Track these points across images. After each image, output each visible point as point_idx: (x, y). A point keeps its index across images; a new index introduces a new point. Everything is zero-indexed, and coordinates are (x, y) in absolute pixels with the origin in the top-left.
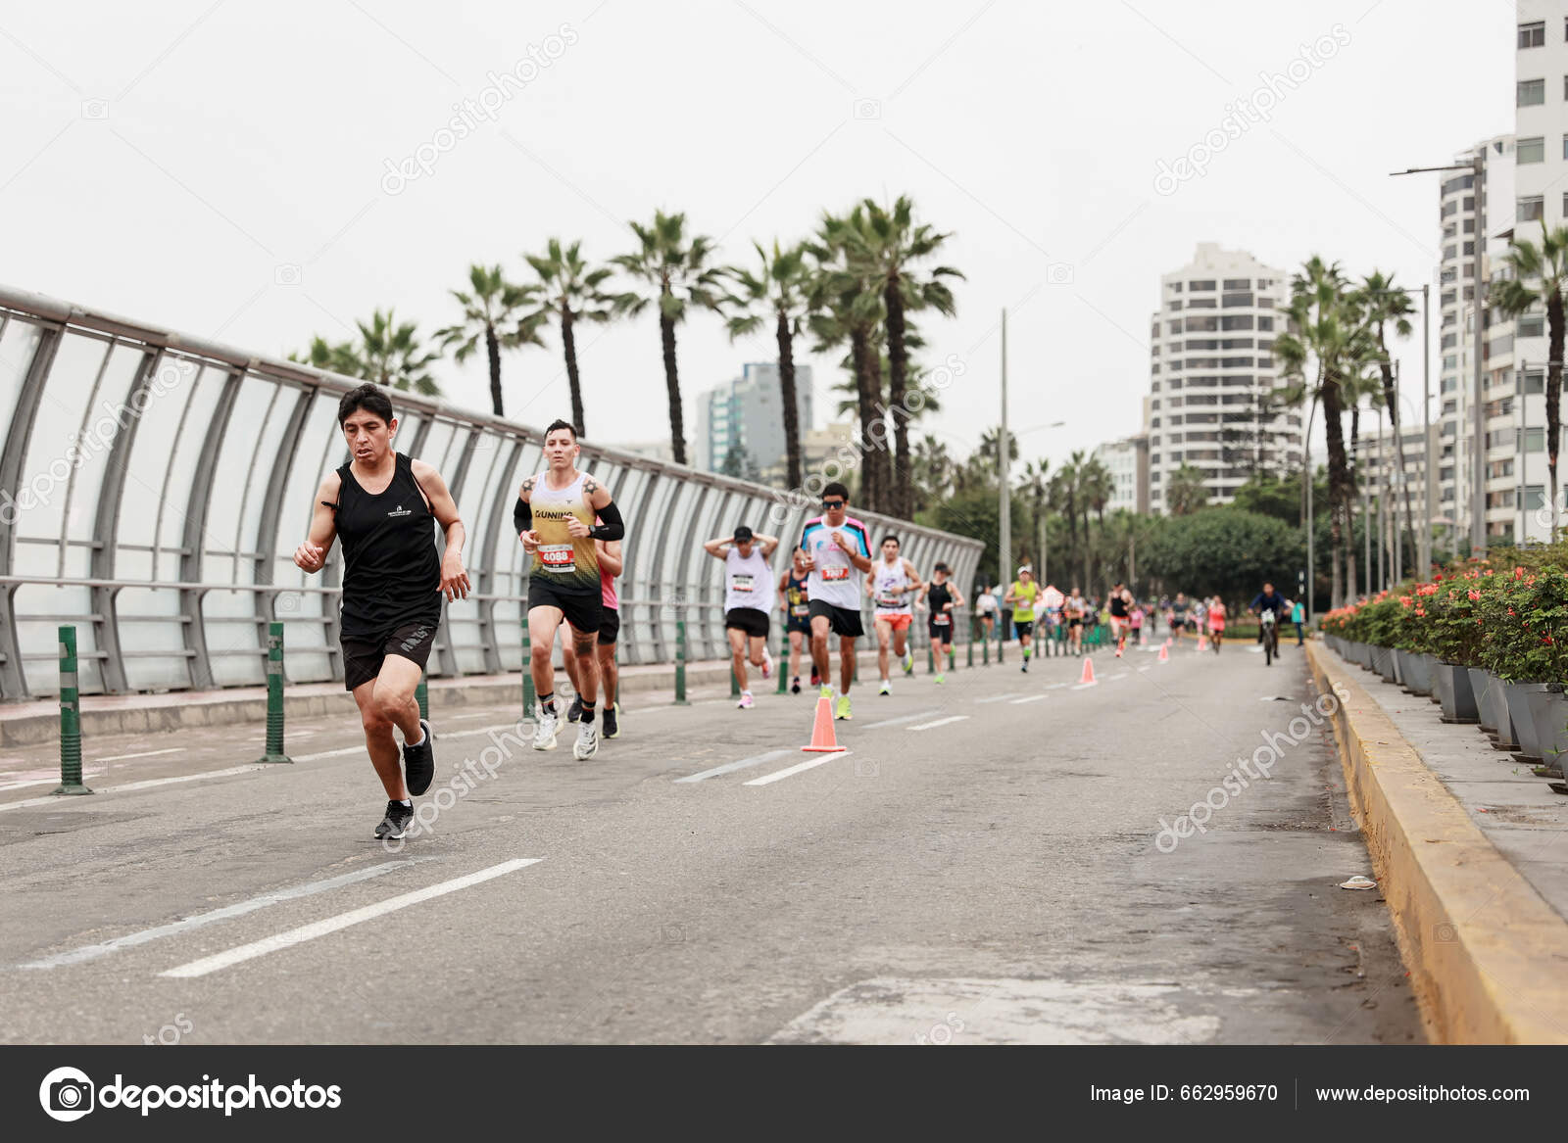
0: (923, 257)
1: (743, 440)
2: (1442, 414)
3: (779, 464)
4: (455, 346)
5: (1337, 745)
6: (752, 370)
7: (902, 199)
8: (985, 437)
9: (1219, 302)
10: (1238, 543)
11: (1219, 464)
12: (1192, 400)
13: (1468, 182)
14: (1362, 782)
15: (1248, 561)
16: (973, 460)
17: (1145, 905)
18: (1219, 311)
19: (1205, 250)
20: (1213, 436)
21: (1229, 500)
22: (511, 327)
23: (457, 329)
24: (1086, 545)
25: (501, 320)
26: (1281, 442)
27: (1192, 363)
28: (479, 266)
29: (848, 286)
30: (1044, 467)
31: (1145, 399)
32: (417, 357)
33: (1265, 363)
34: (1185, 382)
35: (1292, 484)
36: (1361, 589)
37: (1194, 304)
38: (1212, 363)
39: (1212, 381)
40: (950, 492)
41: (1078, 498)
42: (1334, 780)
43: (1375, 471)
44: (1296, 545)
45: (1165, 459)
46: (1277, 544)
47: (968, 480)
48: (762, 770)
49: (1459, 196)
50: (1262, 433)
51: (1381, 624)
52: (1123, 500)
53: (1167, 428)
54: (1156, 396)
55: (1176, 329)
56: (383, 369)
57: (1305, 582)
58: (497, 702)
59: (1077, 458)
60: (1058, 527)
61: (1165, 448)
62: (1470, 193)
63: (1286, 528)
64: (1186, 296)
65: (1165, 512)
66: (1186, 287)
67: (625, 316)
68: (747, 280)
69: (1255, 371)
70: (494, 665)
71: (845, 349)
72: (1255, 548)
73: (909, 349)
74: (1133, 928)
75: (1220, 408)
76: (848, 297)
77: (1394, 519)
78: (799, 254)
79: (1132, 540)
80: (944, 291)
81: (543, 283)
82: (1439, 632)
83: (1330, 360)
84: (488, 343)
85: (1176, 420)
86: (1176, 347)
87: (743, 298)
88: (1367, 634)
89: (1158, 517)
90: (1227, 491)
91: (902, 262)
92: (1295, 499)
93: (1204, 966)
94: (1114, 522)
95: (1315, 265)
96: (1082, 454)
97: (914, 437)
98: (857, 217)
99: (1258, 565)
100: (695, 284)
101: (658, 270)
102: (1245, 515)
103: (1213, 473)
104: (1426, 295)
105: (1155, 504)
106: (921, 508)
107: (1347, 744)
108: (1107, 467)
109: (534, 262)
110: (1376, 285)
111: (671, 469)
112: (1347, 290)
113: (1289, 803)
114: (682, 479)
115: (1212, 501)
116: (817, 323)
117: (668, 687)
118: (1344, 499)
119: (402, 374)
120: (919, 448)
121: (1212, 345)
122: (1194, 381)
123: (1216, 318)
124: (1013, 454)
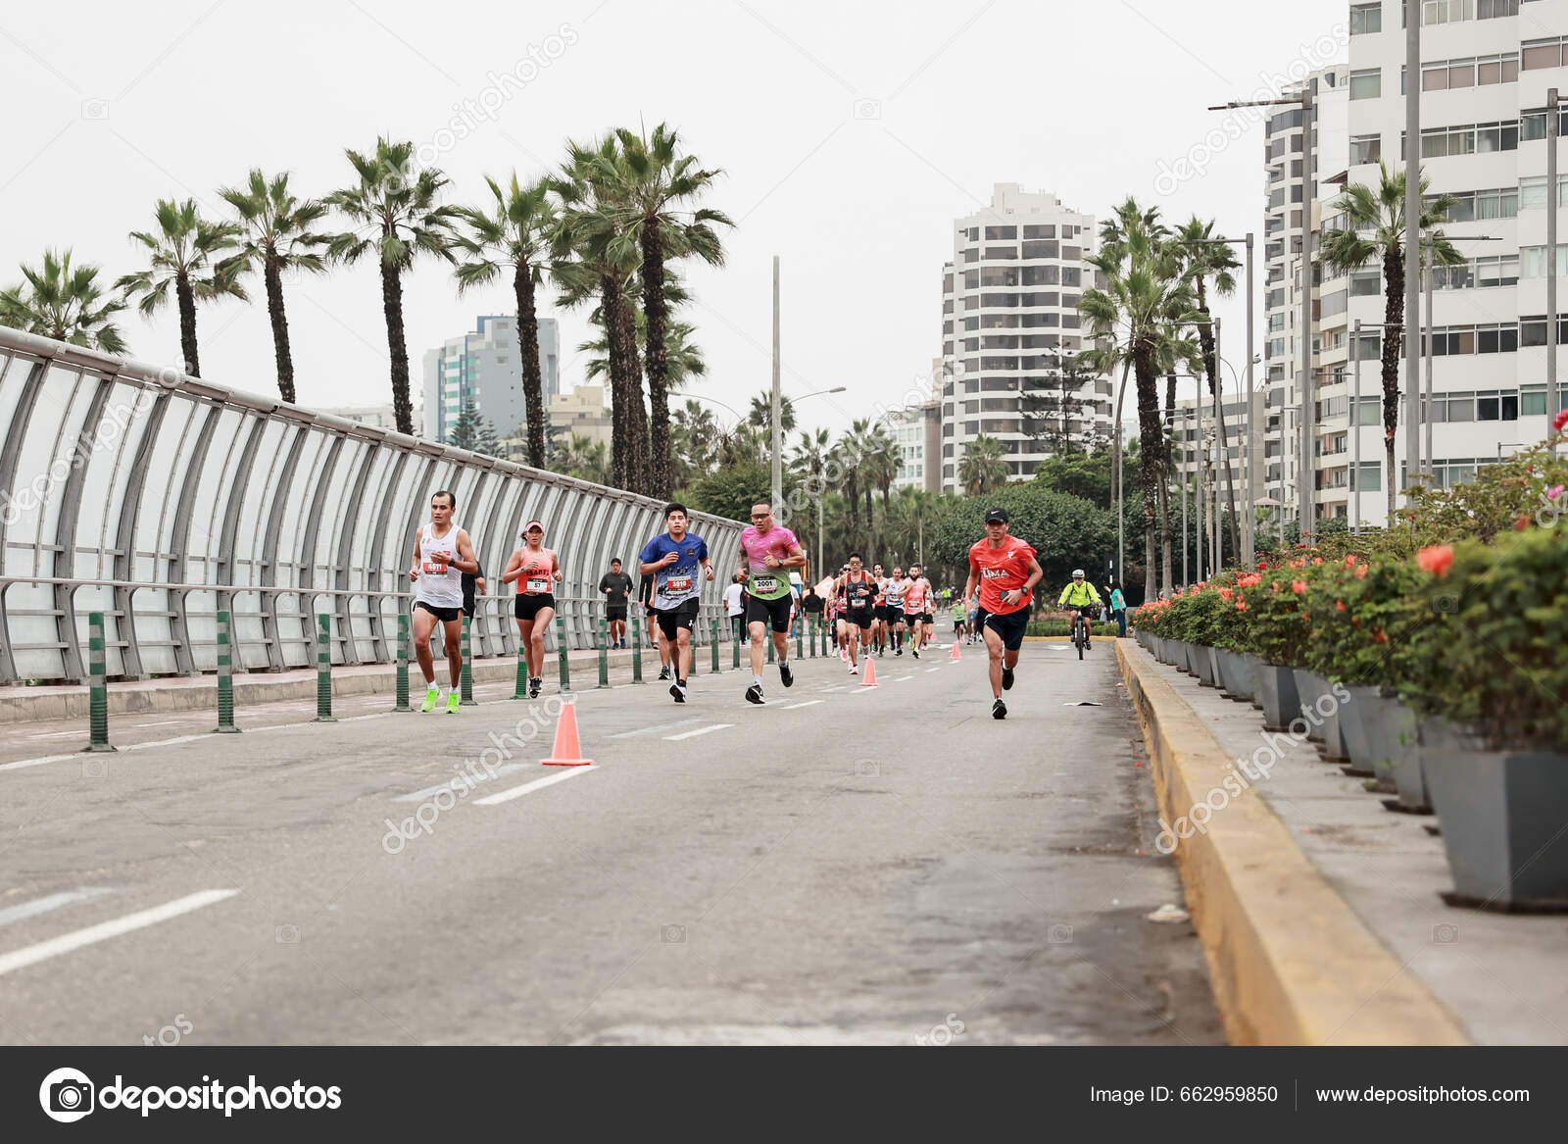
0: (686, 197)
1: (477, 406)
2: (1268, 382)
3: (518, 434)
4: (139, 295)
5: (1148, 757)
6: (488, 323)
7: (660, 130)
8: (756, 403)
9: (1019, 253)
10: (1041, 527)
11: (1020, 436)
12: (989, 363)
13: (1298, 118)
14: (1175, 799)
15: (1052, 548)
16: (741, 430)
17: (929, 941)
18: (1020, 262)
19: (1003, 191)
20: (1013, 405)
21: (1031, 477)
22: (206, 272)
23: (146, 275)
24: (870, 528)
25: (195, 264)
26: (1089, 411)
27: (990, 321)
28: (168, 202)
29: (600, 227)
30: (822, 439)
31: (936, 361)
32: (96, 306)
33: (1071, 322)
34: (981, 342)
35: (1099, 460)
36: (1177, 580)
37: (991, 253)
38: (1012, 321)
39: (1011, 342)
40: (715, 467)
41: (861, 473)
42: (1143, 797)
43: (1193, 445)
44: (1102, 530)
45: (959, 430)
46: (1084, 529)
47: (735, 454)
48: (494, 786)
49: (1287, 134)
50: (1068, 401)
51: (1198, 619)
52: (911, 477)
53: (960, 394)
54: (950, 358)
55: (971, 283)
56: (57, 320)
57: (1115, 572)
58: (189, 708)
59: (858, 428)
60: (837, 506)
61: (959, 417)
62: (1299, 130)
63: (1094, 510)
64: (983, 244)
65: (959, 491)
66: (982, 234)
67: (340, 260)
68: (480, 222)
69: (1060, 331)
70: (186, 664)
71: (594, 301)
72: (1059, 533)
73: (668, 302)
74: (916, 966)
75: (1020, 373)
76: (600, 241)
77: (1214, 500)
78: (541, 192)
79: (921, 522)
80: (710, 236)
81: (242, 223)
82: (1262, 629)
83: (1143, 318)
85: (972, 386)
86: (970, 303)
87: (477, 242)
88: (1182, 630)
89: (950, 497)
90: (1028, 467)
91: (663, 201)
92: (1105, 477)
93: (993, 1010)
94: (901, 502)
95: (1129, 211)
96: (866, 424)
97: (675, 403)
98: (608, 149)
99: (1063, 551)
100: (422, 225)
101: (379, 208)
102: (1048, 494)
103: (1013, 447)
104: (1250, 247)
105: (947, 481)
106: (684, 485)
107: (1159, 755)
108: (894, 439)
109: (235, 199)
110: (1194, 235)
111: (393, 438)
112: (1163, 239)
113: (1093, 823)
114: (406, 450)
115: (1012, 478)
116: (560, 271)
117: (389, 691)
118: (1159, 477)
119: (80, 326)
120: (679, 415)
121: (1011, 300)
122: (991, 342)
123: (1015, 269)
124: (788, 422)
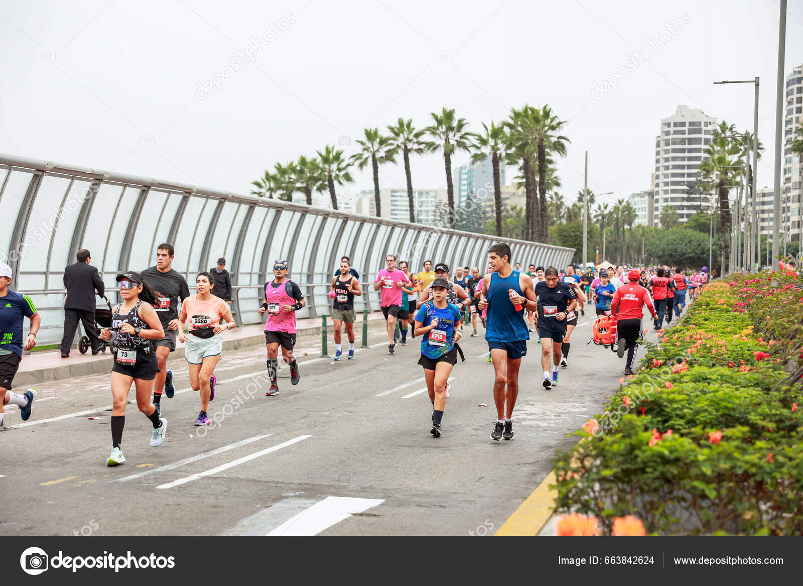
0: (554, 131)
1: (474, 189)
2: (784, 184)
7: (546, 107)
8: (580, 194)
9: (687, 132)
10: (686, 246)
11: (685, 204)
12: (673, 175)
15: (689, 253)
16: (574, 205)
18: (687, 136)
19: (681, 108)
20: (683, 191)
21: (687, 220)
22: (382, 153)
23: (360, 155)
24: (624, 240)
25: (378, 151)
27: (674, 159)
28: (369, 129)
30: (606, 208)
31: (653, 174)
32: (343, 165)
34: (670, 167)
37: (675, 132)
38: (683, 159)
39: (683, 167)
40: (565, 219)
41: (620, 220)
45: (661, 201)
47: (573, 214)
49: (795, 87)
52: (642, 219)
53: (662, 187)
54: (658, 173)
56: (329, 170)
59: (620, 202)
60: (611, 232)
61: (661, 196)
63: (706, 239)
64: (672, 129)
65: (660, 225)
66: (672, 125)
67: (429, 151)
68: (480, 138)
71: (520, 164)
73: (547, 163)
75: (686, 179)
76: (522, 146)
78: (502, 128)
79: (643, 239)
80: (562, 146)
81: (396, 137)
84: (373, 160)
85: (666, 184)
86: (667, 152)
87: (479, 145)
89: (656, 228)
90: (688, 216)
94: (636, 231)
95: (723, 126)
96: (623, 201)
97: (549, 195)
98: (525, 112)
100: (459, 139)
101: (443, 133)
102: (689, 232)
103: (682, 207)
105: (655, 221)
106: (552, 224)
108: (634, 206)
109: (392, 129)
115: (681, 220)
116: (509, 156)
119: (337, 172)
120: (551, 198)
121: (683, 151)
122: (675, 167)
123: (685, 139)
124: (592, 201)
